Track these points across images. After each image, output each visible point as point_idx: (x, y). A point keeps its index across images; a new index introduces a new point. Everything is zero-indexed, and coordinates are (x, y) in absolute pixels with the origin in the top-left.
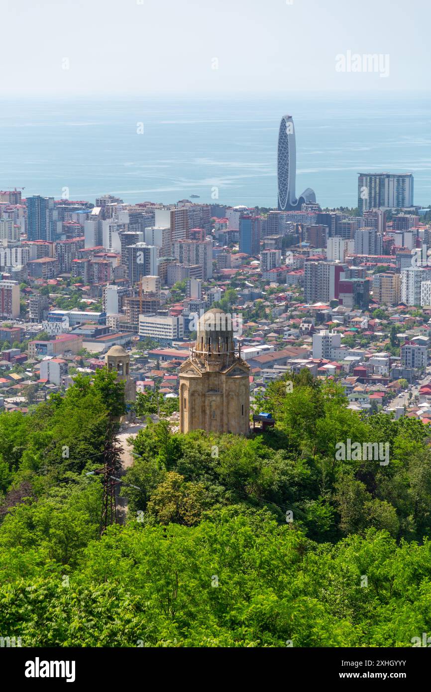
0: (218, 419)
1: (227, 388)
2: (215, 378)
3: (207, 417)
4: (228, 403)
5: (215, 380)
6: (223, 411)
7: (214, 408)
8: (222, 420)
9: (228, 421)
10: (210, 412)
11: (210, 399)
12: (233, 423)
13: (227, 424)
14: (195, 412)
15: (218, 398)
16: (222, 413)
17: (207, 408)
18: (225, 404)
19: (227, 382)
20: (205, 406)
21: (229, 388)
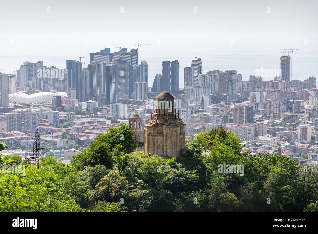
0: (161, 148)
1: (166, 132)
2: (161, 127)
3: (156, 147)
4: (166, 140)
5: (161, 128)
6: (164, 144)
7: (159, 143)
8: (163, 149)
9: (166, 150)
10: (157, 144)
11: (157, 137)
12: (169, 151)
13: (165, 151)
14: (150, 144)
15: (161, 138)
16: (163, 145)
17: (156, 142)
18: (165, 141)
19: (165, 129)
20: (155, 141)
21: (167, 132)
